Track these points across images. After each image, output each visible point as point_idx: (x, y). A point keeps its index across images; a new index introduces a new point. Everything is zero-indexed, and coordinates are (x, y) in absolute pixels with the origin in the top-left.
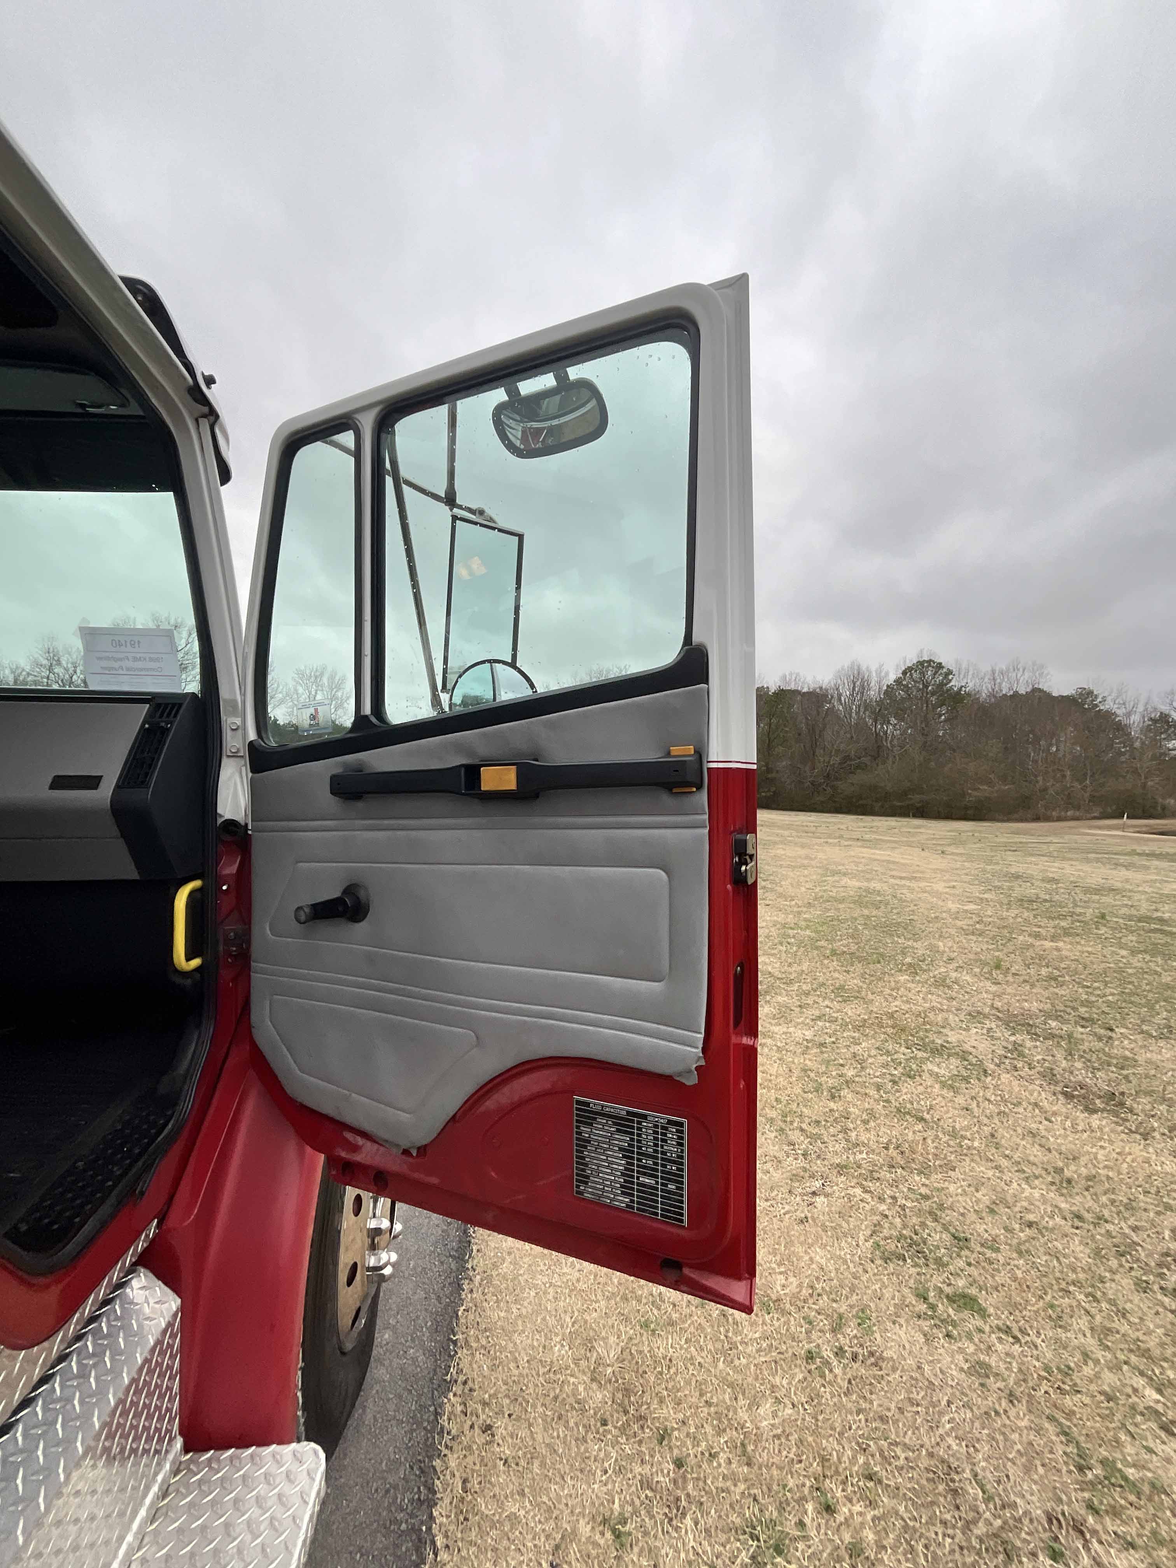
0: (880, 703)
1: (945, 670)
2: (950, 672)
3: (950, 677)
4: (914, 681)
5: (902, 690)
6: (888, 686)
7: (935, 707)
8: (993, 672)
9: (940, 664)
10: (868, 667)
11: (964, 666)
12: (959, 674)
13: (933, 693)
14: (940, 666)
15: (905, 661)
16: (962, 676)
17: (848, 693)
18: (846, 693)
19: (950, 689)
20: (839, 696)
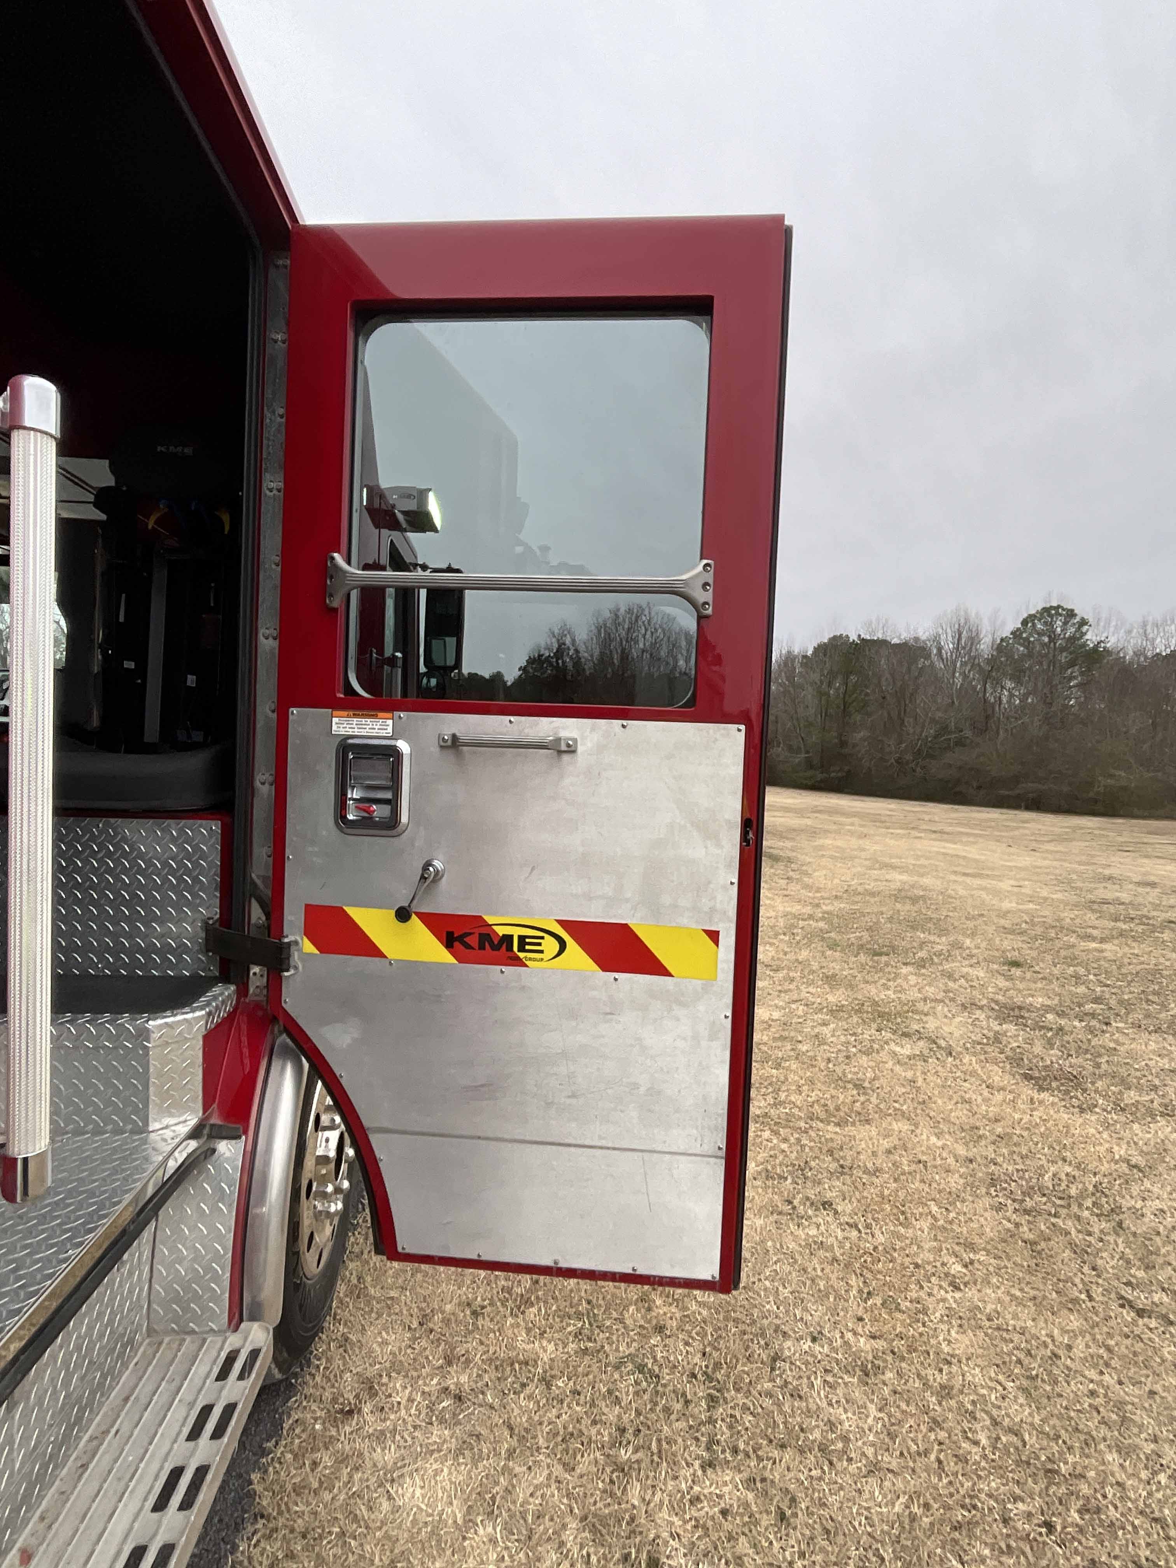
0: (992, 661)
1: (1078, 619)
2: (1084, 622)
3: (1085, 628)
4: (1038, 634)
5: (1021, 645)
6: (1002, 640)
7: (1064, 669)
8: (1145, 624)
9: (1072, 610)
10: (977, 614)
11: (1104, 615)
12: (1098, 624)
13: (1062, 649)
14: (1071, 614)
15: (1027, 608)
16: (1101, 628)
17: (951, 646)
18: (949, 646)
19: (1085, 645)
20: (940, 649)
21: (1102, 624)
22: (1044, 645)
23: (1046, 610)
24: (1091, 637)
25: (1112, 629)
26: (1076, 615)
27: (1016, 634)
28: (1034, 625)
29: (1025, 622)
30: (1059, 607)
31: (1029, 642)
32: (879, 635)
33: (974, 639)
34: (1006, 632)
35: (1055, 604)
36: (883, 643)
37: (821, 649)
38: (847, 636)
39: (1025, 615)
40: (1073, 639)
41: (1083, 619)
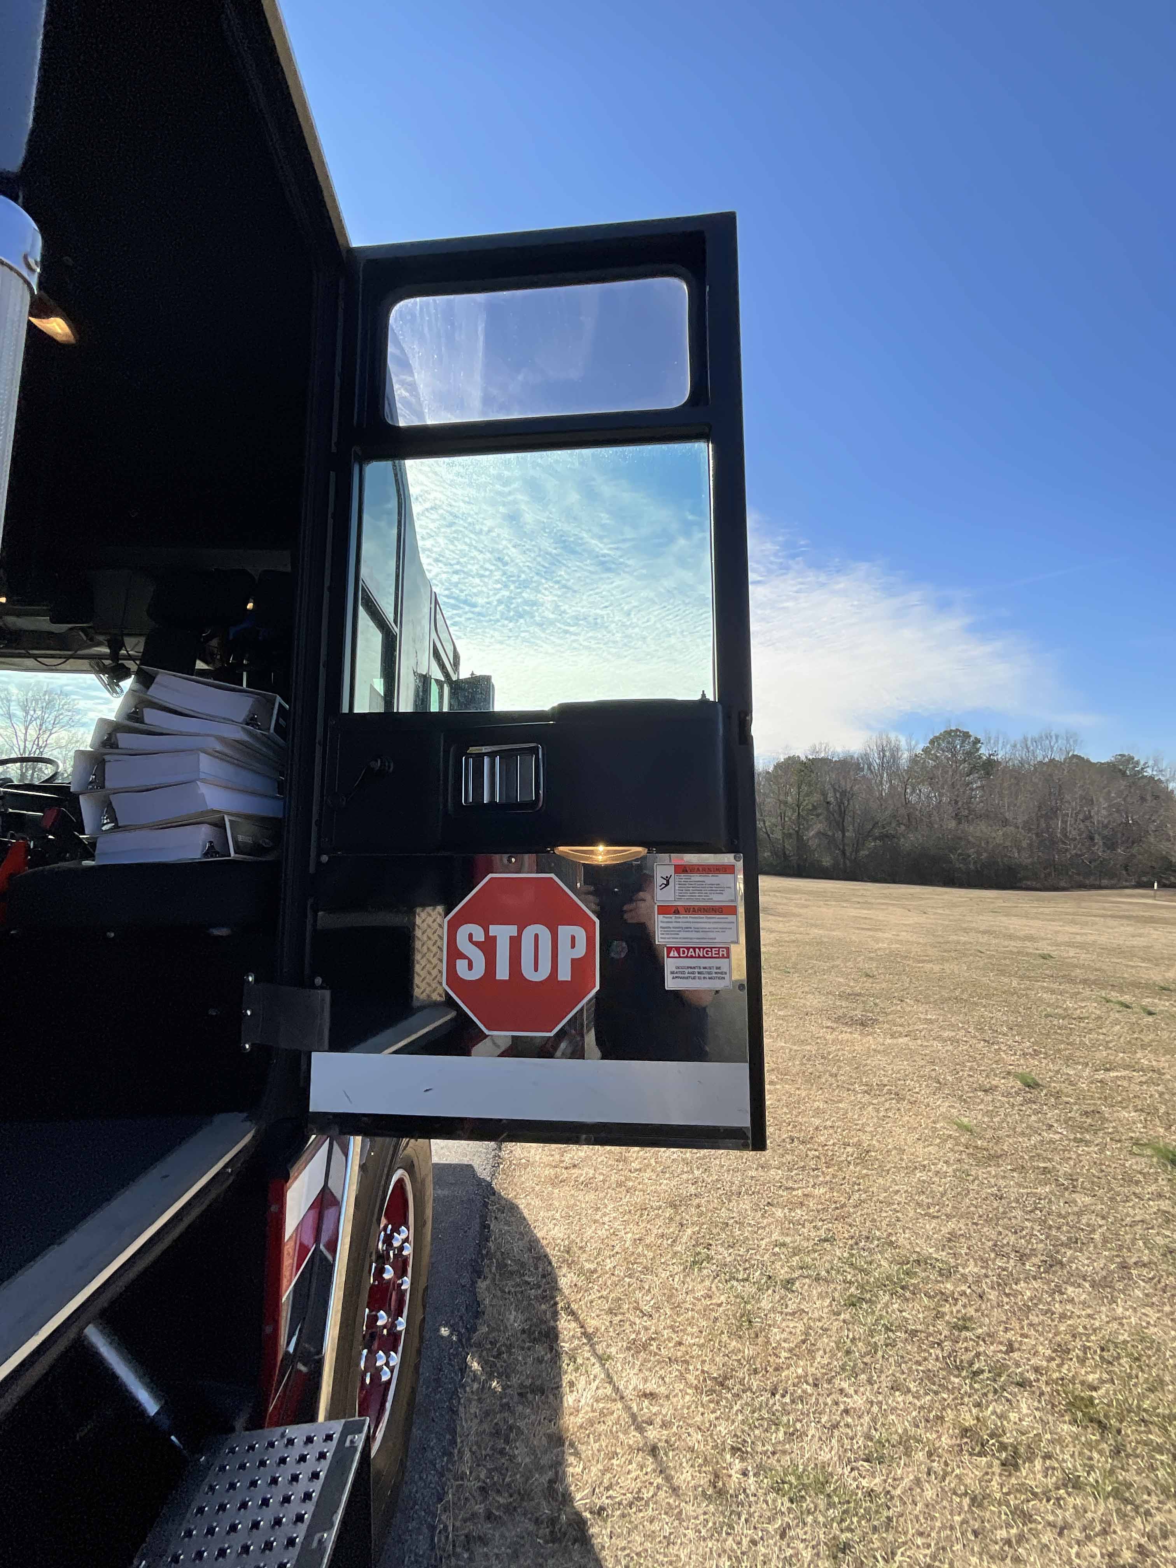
0: (910, 770)
1: (972, 739)
2: (977, 741)
3: (979, 745)
4: (942, 750)
5: (931, 759)
6: (916, 756)
8: (1026, 739)
9: (967, 732)
11: (992, 734)
12: (989, 742)
13: (963, 761)
14: (966, 735)
15: (933, 731)
16: (991, 745)
17: (878, 761)
18: (876, 761)
19: (980, 758)
20: (870, 765)
21: (992, 741)
22: (948, 759)
23: (949, 733)
24: (984, 751)
25: (1000, 745)
26: (970, 736)
27: (926, 750)
28: (939, 744)
29: (932, 742)
30: (957, 730)
31: (937, 757)
32: (822, 755)
33: (895, 758)
34: (919, 751)
35: (954, 728)
36: (825, 761)
37: (778, 766)
38: (798, 757)
39: (932, 737)
40: (969, 754)
41: (976, 738)
